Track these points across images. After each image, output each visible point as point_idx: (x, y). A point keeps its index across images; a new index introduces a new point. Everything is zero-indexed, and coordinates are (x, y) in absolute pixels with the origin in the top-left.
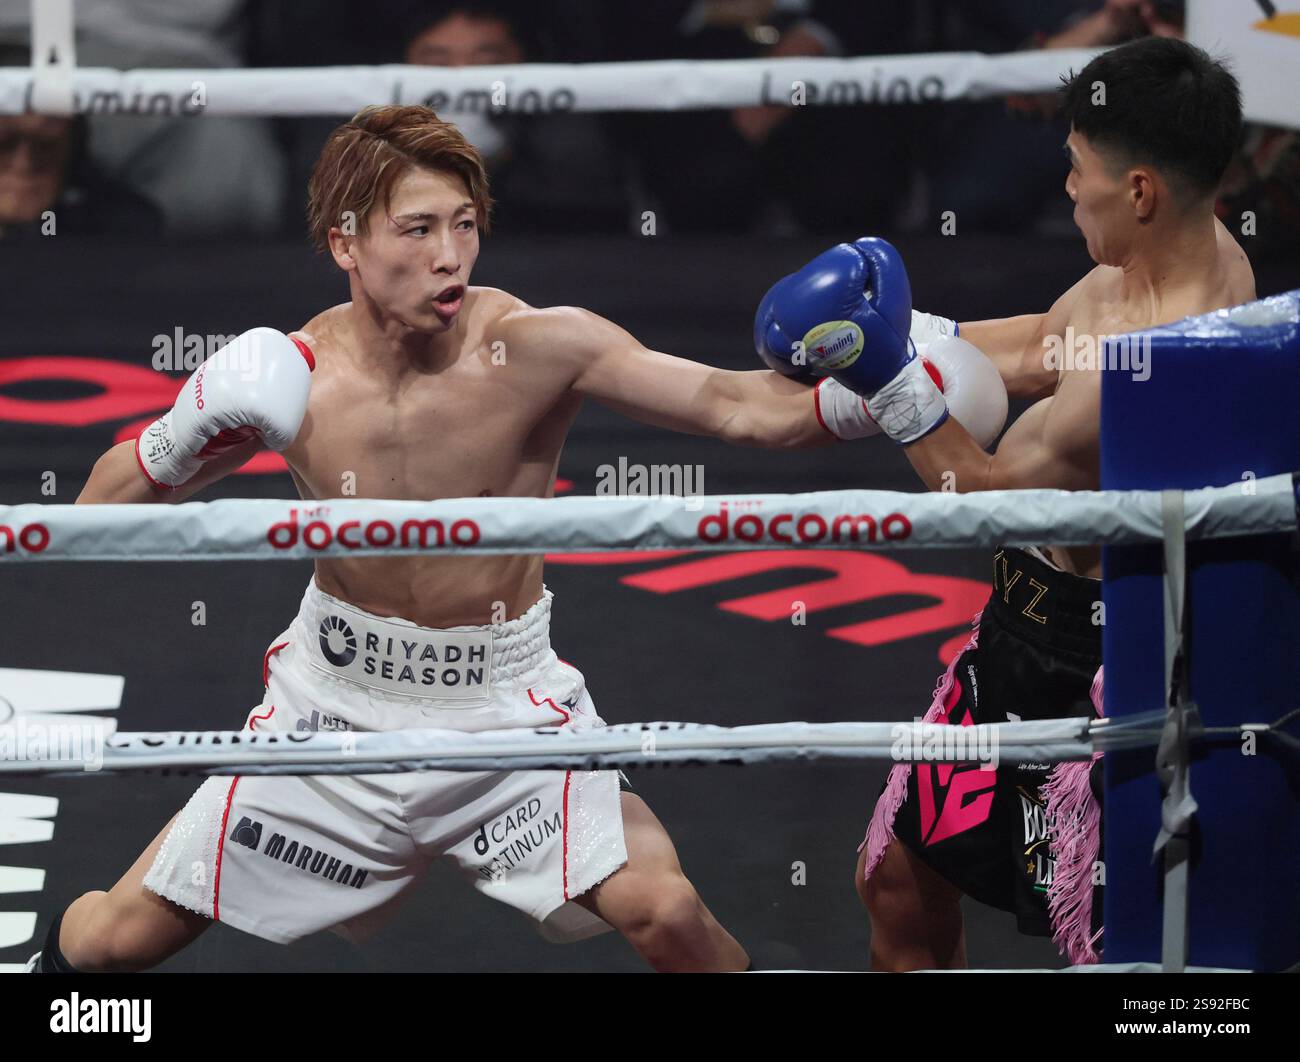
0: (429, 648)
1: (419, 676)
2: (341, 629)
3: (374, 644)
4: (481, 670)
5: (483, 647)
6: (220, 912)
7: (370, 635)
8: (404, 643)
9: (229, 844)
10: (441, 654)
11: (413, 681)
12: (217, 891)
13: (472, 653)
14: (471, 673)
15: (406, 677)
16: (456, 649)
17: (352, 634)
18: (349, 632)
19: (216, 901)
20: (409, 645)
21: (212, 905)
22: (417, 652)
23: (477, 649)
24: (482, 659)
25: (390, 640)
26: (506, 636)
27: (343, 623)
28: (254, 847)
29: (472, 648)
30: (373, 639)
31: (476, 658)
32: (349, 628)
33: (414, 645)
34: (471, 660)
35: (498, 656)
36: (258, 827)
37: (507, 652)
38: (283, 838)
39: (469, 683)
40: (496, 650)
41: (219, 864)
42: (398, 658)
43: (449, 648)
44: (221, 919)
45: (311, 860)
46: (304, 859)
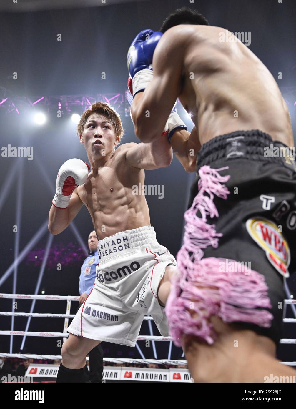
1: (113, 251)
3: (102, 247)
4: (128, 244)
6: (83, 334)
7: (101, 245)
8: (107, 243)
9: (84, 315)
10: (116, 242)
11: (112, 253)
12: (81, 328)
13: (124, 239)
14: (125, 245)
15: (111, 252)
16: (119, 239)
19: (81, 331)
21: (81, 332)
23: (125, 238)
24: (127, 241)
25: (104, 244)
26: (133, 233)
28: (89, 314)
29: (123, 238)
31: (126, 240)
33: (109, 242)
36: (90, 308)
37: (136, 238)
38: (96, 310)
39: (126, 249)
41: (81, 320)
42: (107, 248)
43: (117, 240)
44: (83, 336)
45: (103, 316)
46: (101, 315)
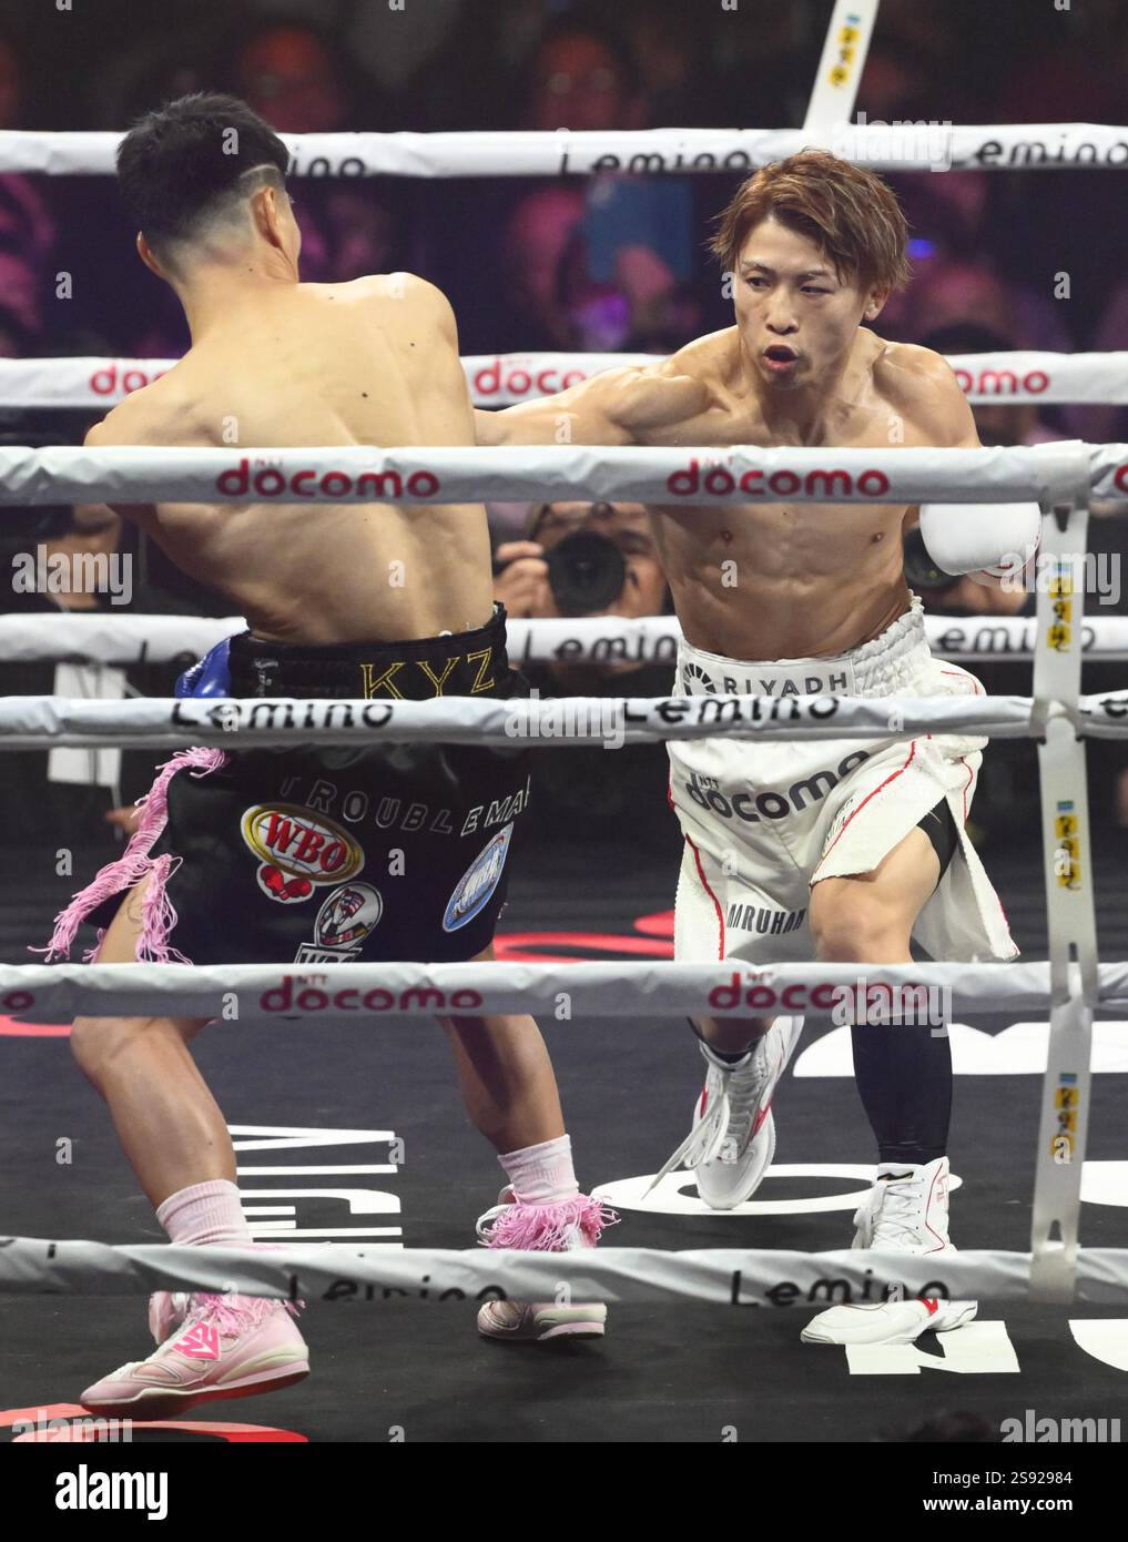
0: (789, 683)
2: (699, 677)
3: (733, 688)
5: (843, 675)
7: (727, 679)
8: (763, 682)
10: (801, 686)
13: (833, 682)
16: (817, 680)
17: (710, 681)
18: (706, 679)
20: (768, 683)
22: (777, 690)
23: (837, 677)
24: (844, 686)
25: (747, 681)
26: (866, 659)
27: (699, 671)
29: (832, 677)
30: (730, 683)
31: (839, 686)
32: (705, 675)
33: (773, 683)
34: (833, 689)
35: (860, 681)
37: (871, 675)
40: (858, 675)
43: (808, 681)
45: (755, 920)
46: (748, 920)
